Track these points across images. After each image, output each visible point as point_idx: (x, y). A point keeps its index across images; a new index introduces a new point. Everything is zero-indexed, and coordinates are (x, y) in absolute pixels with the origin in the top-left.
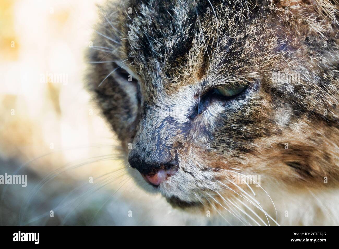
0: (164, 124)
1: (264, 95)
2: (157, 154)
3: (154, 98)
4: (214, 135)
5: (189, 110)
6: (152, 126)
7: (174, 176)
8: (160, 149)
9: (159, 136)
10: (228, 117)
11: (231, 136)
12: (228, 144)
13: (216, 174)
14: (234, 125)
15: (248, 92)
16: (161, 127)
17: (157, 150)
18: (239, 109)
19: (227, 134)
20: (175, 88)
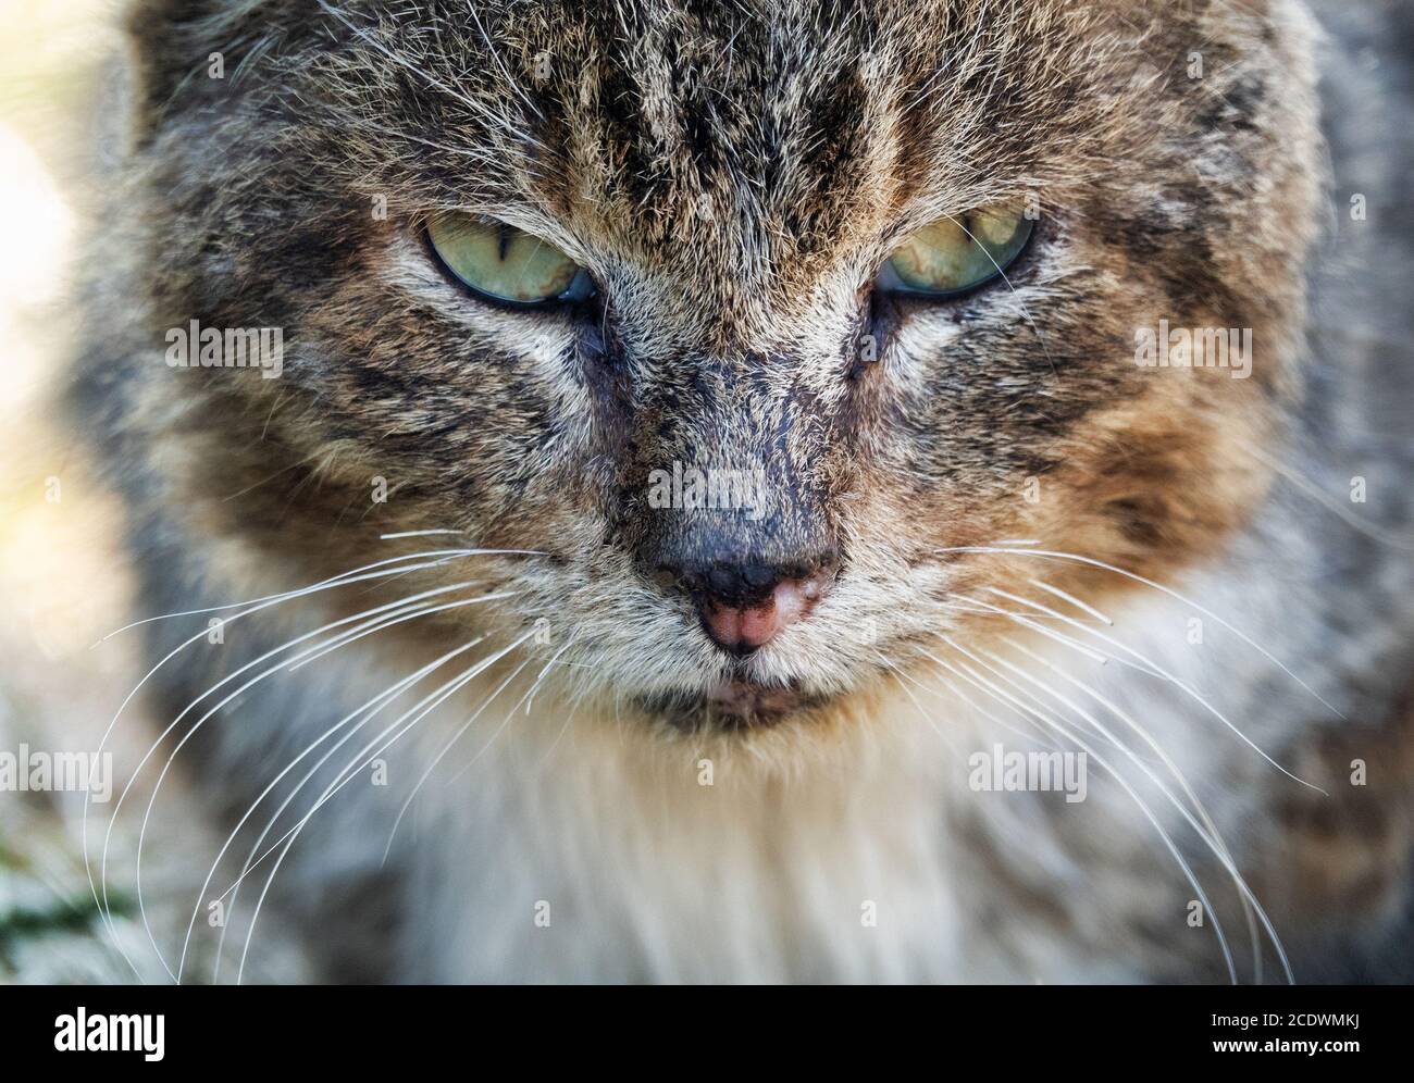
0: (789, 415)
1: (1100, 254)
2: (799, 523)
3: (740, 324)
4: (932, 428)
5: (844, 350)
6: (754, 427)
7: (830, 601)
8: (803, 504)
9: (788, 458)
10: (979, 356)
11: (992, 424)
12: (989, 450)
13: (955, 569)
14: (1007, 381)
15: (1043, 256)
16: (785, 425)
17: (794, 512)
18: (1021, 321)
19: (980, 416)
20: (809, 269)
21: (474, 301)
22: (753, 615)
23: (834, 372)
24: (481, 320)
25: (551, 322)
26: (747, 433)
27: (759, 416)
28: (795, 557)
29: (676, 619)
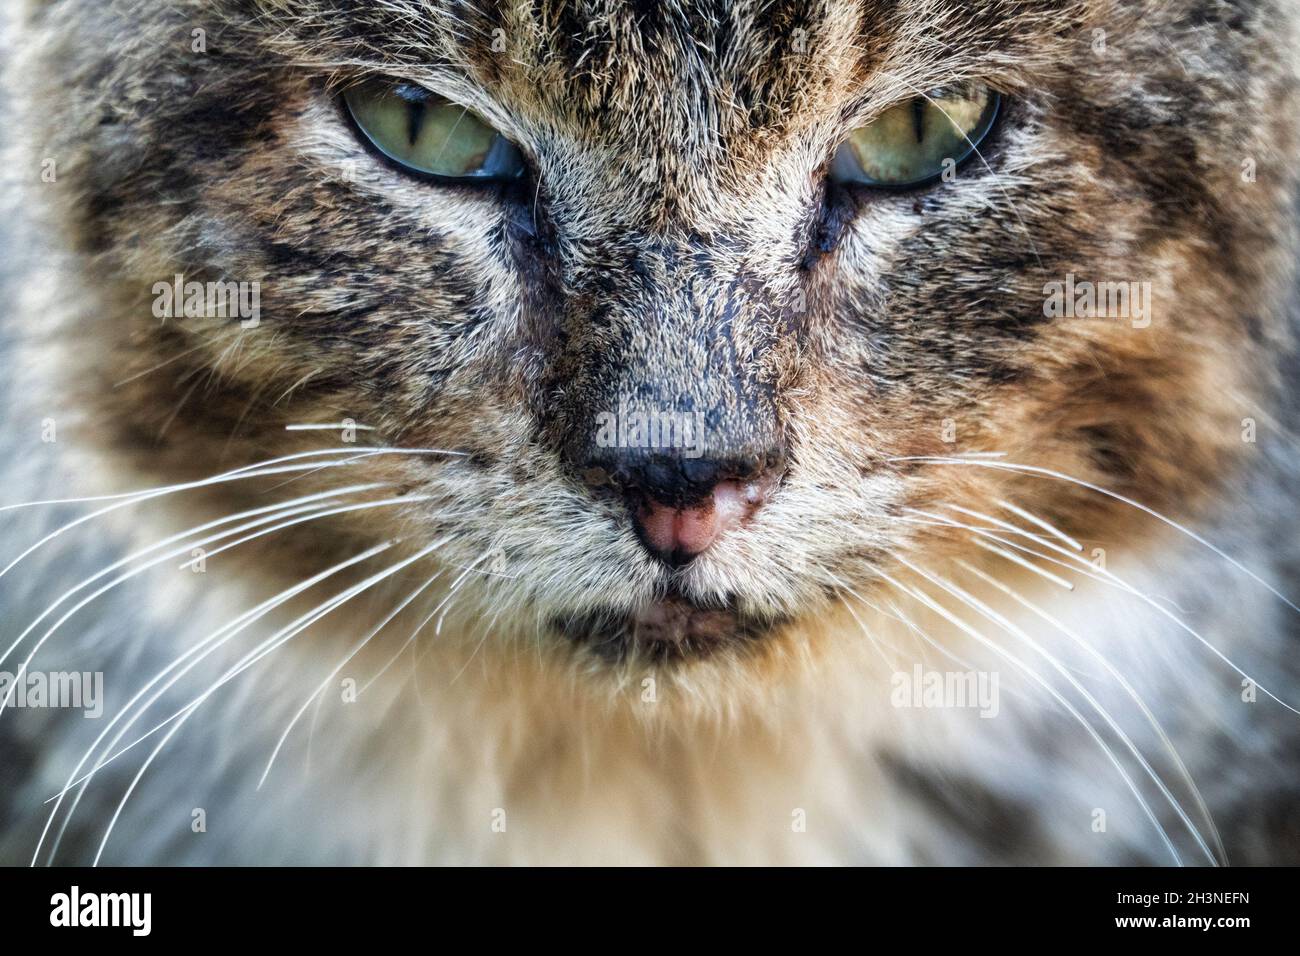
0: (735, 301)
1: (1072, 144)
2: (744, 416)
3: (683, 200)
4: (887, 328)
5: (796, 237)
6: (697, 312)
8: (747, 396)
9: (733, 346)
10: (938, 250)
11: (952, 324)
12: (948, 353)
13: (912, 482)
14: (968, 276)
15: (1010, 143)
16: (730, 312)
17: (739, 403)
18: (987, 213)
19: (938, 314)
20: (761, 145)
21: (394, 173)
22: (691, 517)
23: (786, 260)
24: (402, 194)
25: (478, 199)
26: (690, 318)
27: (702, 300)
28: (739, 451)
29: (607, 524)
